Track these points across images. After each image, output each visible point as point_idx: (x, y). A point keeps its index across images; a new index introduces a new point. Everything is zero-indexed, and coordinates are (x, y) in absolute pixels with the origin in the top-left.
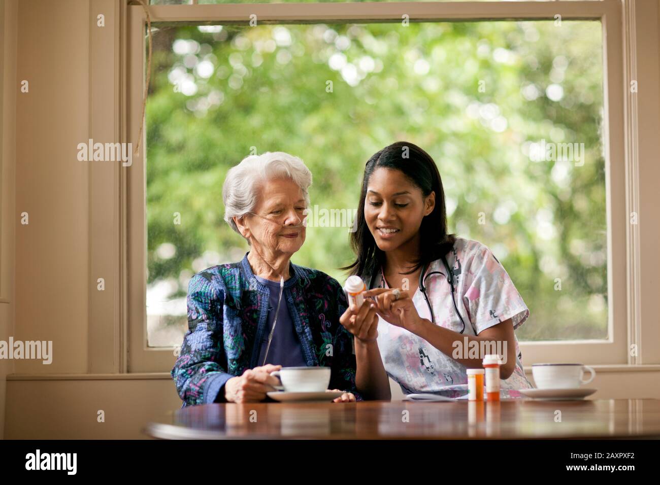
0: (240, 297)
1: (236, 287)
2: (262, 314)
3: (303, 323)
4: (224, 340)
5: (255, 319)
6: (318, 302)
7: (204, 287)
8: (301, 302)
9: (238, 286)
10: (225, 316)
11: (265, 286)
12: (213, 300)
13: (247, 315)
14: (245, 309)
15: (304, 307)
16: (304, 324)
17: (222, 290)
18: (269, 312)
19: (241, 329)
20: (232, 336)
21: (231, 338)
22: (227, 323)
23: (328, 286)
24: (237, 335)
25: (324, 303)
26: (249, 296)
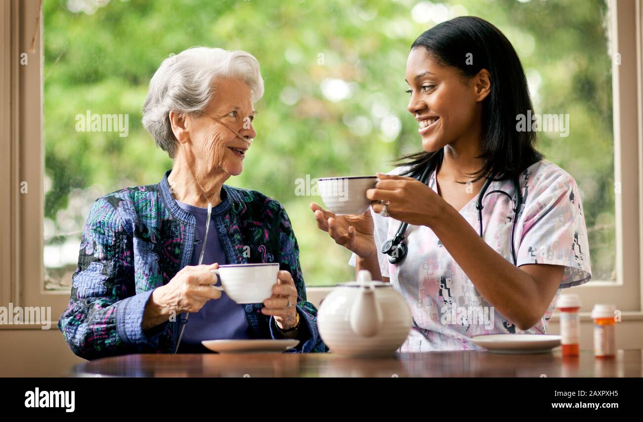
0: (156, 229)
1: (151, 215)
2: (186, 249)
3: (239, 258)
4: (136, 280)
5: (178, 255)
6: (257, 231)
7: (107, 216)
8: (236, 232)
9: (153, 214)
10: (136, 251)
11: (190, 214)
12: (118, 232)
13: (168, 250)
14: (165, 242)
15: (239, 237)
16: (241, 259)
17: (129, 220)
18: (195, 246)
19: (157, 266)
20: (146, 275)
21: (145, 278)
22: (139, 260)
23: (268, 210)
24: (153, 274)
25: (263, 233)
26: (170, 227)
